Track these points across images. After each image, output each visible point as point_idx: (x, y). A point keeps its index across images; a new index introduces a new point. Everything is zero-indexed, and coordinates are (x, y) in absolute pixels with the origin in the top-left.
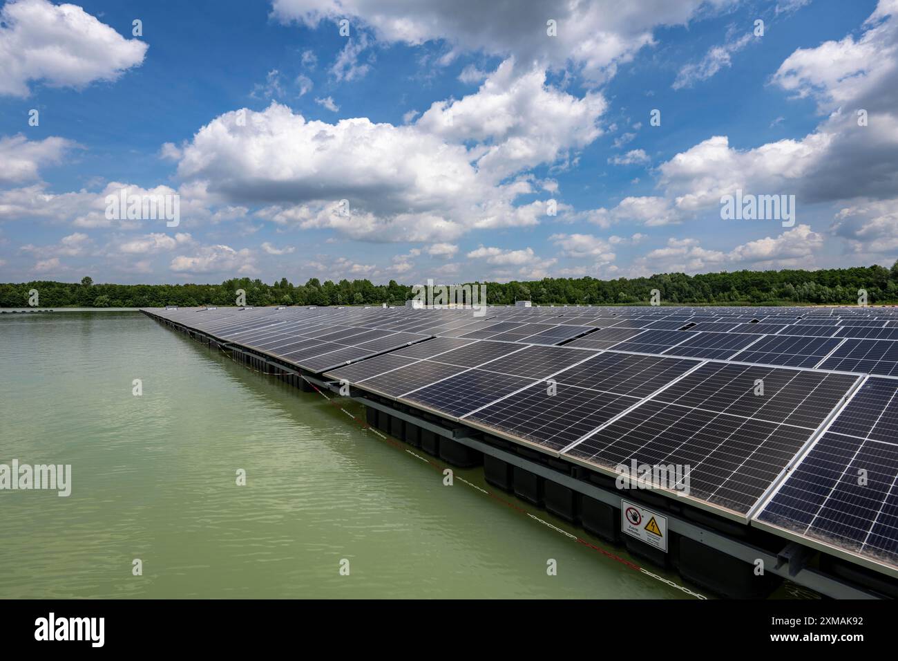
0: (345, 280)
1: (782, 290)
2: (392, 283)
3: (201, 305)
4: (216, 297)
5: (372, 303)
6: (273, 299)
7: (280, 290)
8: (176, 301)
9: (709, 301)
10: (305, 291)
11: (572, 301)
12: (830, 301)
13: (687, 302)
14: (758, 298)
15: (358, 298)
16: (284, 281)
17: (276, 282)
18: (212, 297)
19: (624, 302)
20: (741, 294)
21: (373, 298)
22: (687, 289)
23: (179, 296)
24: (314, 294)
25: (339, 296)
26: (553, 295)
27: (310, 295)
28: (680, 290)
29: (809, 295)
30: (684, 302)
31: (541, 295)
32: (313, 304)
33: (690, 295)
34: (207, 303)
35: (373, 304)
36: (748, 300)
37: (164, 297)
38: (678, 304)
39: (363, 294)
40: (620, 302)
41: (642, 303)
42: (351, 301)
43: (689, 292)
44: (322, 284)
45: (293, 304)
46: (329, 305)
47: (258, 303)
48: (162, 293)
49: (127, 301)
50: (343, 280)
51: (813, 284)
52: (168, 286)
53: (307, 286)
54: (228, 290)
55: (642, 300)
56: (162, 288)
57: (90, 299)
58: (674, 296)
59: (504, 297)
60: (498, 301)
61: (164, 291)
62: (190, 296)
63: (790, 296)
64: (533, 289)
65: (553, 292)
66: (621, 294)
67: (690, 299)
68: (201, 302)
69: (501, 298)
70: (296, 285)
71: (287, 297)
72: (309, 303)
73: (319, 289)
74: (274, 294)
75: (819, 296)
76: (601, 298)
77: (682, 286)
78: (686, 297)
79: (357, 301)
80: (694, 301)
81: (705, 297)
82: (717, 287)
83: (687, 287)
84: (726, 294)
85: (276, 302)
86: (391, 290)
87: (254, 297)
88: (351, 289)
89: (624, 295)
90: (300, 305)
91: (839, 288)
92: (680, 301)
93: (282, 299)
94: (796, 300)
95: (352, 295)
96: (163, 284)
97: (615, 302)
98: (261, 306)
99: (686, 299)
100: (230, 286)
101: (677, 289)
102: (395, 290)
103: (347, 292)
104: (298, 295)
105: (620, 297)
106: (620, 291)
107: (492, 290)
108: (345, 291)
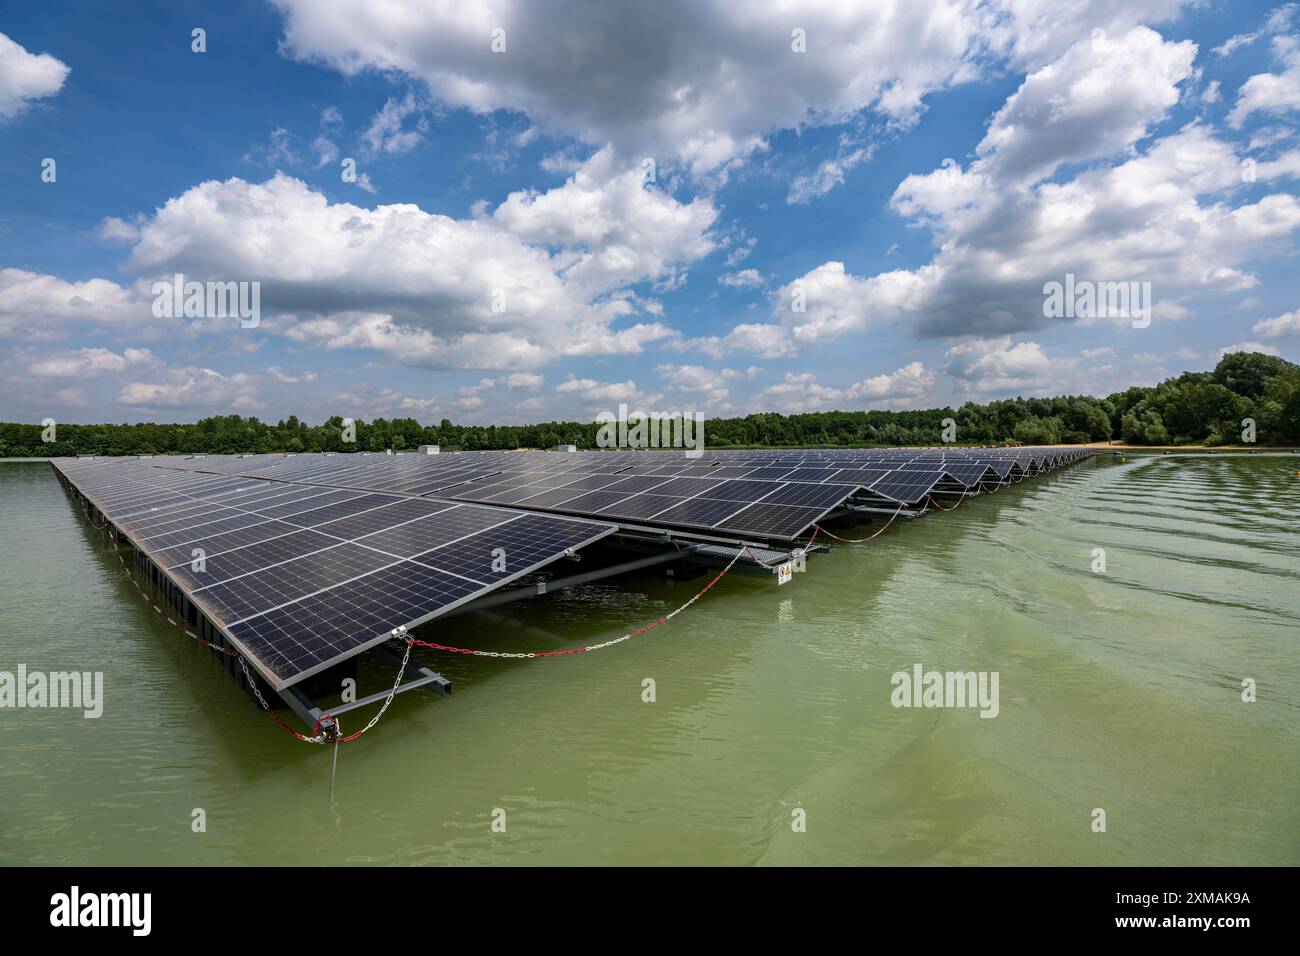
0: (381, 419)
1: (866, 432)
2: (445, 423)
3: (162, 452)
4: (186, 441)
5: (417, 447)
6: (276, 443)
7: (286, 432)
8: (120, 448)
9: (800, 444)
10: (324, 434)
12: (907, 443)
13: (778, 444)
14: (846, 440)
15: (398, 442)
16: (293, 420)
17: (281, 421)
18: (180, 443)
19: (716, 445)
20: (830, 436)
21: (419, 442)
22: (779, 431)
23: (126, 441)
24: (334, 436)
25: (372, 440)
27: (329, 439)
28: (772, 432)
29: (890, 438)
30: (775, 445)
32: (333, 450)
33: (782, 437)
34: (172, 450)
36: (836, 443)
37: (100, 442)
38: (769, 447)
39: (405, 435)
40: (713, 445)
41: (734, 446)
42: (388, 446)
43: (782, 434)
44: (346, 423)
45: (305, 450)
46: (357, 451)
47: (254, 449)
48: (98, 436)
50: (378, 418)
51: (893, 426)
52: (109, 427)
53: (327, 426)
54: (205, 432)
55: (734, 443)
56: (98, 429)
58: (767, 439)
59: (582, 439)
61: (102, 433)
62: (144, 440)
63: (874, 438)
66: (714, 436)
67: (782, 442)
68: (162, 449)
69: (579, 440)
70: (311, 425)
71: (295, 441)
73: (344, 430)
74: (277, 437)
75: (899, 438)
77: (774, 426)
78: (778, 439)
79: (397, 446)
80: (786, 444)
81: (796, 439)
82: (809, 429)
83: (780, 429)
84: (817, 436)
85: (280, 448)
86: (443, 432)
87: (246, 441)
90: (315, 451)
91: (916, 430)
92: (772, 445)
93: (288, 445)
94: (878, 442)
95: (390, 438)
96: (100, 423)
100: (209, 426)
101: (770, 431)
102: (448, 431)
103: (382, 434)
104: (314, 438)
105: (711, 440)
106: (712, 433)
107: (570, 432)
108: (380, 432)
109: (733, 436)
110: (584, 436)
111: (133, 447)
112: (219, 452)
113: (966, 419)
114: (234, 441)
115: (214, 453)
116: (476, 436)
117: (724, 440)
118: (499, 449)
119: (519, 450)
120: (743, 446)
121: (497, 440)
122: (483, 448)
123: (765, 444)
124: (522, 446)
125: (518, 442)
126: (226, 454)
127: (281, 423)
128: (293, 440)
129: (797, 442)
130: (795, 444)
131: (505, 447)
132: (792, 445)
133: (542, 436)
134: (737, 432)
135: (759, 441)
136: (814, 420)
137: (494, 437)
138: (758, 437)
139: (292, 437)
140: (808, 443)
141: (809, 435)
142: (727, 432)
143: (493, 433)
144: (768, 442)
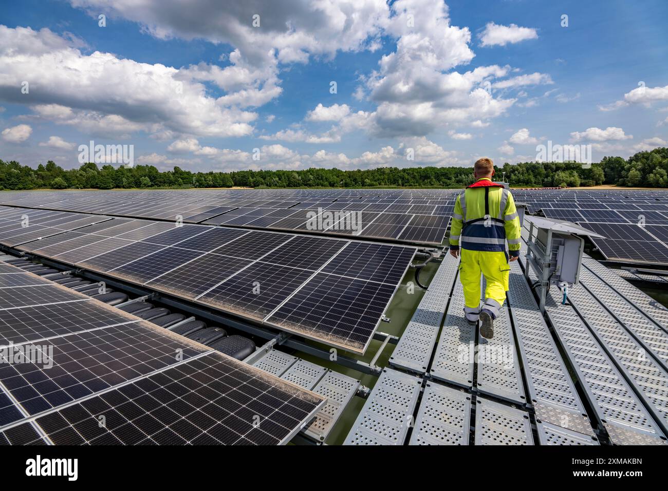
1: (457, 179)
5: (160, 186)
7: (49, 173)
9: (419, 185)
10: (81, 175)
11: (332, 185)
14: (446, 183)
15: (145, 182)
16: (51, 164)
17: (41, 165)
19: (369, 186)
21: (161, 182)
22: (406, 177)
24: (94, 177)
25: (124, 180)
27: (88, 179)
28: (403, 178)
30: (405, 186)
31: (309, 180)
32: (93, 187)
33: (408, 181)
35: (162, 187)
36: (441, 185)
38: (401, 187)
39: (149, 177)
42: (138, 185)
43: (408, 180)
44: (100, 168)
45: (69, 187)
46: (113, 188)
53: (83, 169)
55: (380, 184)
58: (400, 182)
59: (280, 182)
60: (276, 185)
63: (462, 182)
64: (303, 176)
65: (318, 178)
67: (409, 184)
69: (278, 183)
70: (67, 169)
71: (58, 180)
72: (89, 186)
73: (98, 172)
76: (353, 183)
78: (406, 182)
79: (145, 184)
80: (411, 185)
82: (423, 176)
84: (429, 180)
85: (45, 185)
86: (177, 175)
87: (14, 180)
88: (135, 173)
89: (368, 181)
90: (78, 188)
92: (403, 186)
95: (139, 179)
97: (363, 186)
99: (406, 184)
101: (401, 177)
102: (181, 175)
103: (132, 176)
104: (73, 178)
105: (365, 182)
106: (366, 178)
107: (270, 176)
108: (129, 174)
109: (378, 180)
110: (280, 179)
113: (516, 172)
116: (203, 178)
117: (374, 183)
118: (221, 187)
119: (234, 188)
120: (386, 186)
121: (219, 181)
122: (208, 186)
124: (236, 185)
125: (233, 183)
127: (40, 167)
128: (56, 180)
129: (417, 184)
130: (416, 186)
131: (224, 185)
132: (415, 186)
133: (251, 179)
134: (380, 177)
135: (395, 183)
136: (424, 171)
137: (216, 179)
138: (394, 181)
139: (55, 177)
140: (424, 185)
141: (424, 180)
142: (374, 177)
143: (215, 177)
144: (401, 184)
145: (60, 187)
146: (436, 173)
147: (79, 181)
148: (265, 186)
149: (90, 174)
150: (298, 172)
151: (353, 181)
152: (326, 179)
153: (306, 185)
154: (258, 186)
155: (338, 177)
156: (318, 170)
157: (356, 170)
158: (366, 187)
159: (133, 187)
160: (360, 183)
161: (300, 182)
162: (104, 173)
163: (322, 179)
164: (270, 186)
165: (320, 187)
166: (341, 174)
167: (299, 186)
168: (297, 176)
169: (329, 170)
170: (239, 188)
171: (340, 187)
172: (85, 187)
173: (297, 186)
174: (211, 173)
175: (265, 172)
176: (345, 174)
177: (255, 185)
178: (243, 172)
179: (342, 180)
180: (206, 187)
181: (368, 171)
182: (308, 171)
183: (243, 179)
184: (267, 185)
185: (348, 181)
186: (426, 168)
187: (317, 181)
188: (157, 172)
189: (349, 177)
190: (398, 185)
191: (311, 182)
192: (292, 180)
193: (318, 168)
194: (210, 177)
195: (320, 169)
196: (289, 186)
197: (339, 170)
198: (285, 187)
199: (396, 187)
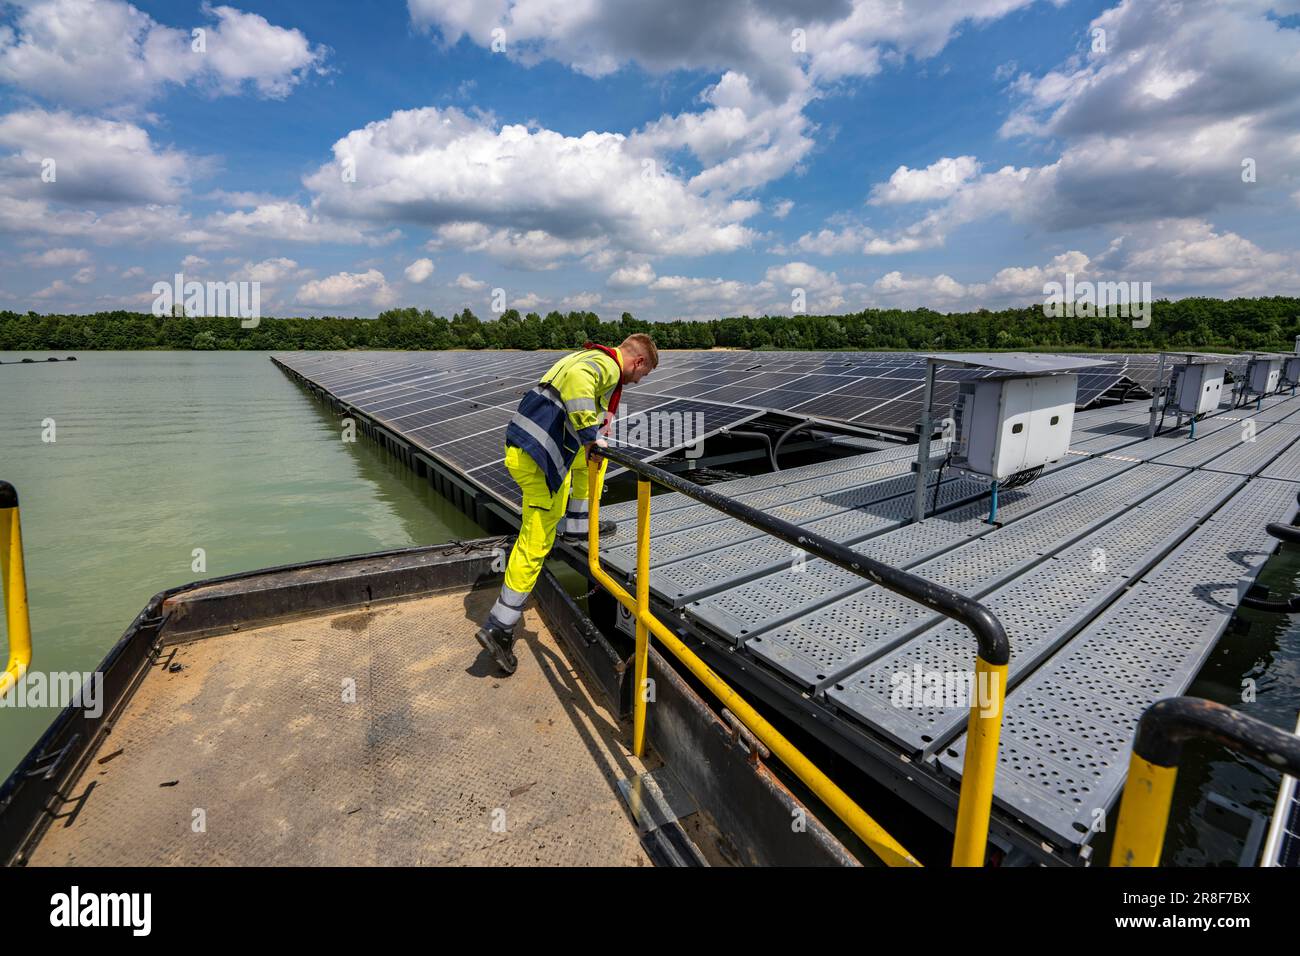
0: (556, 313)
2: (626, 316)
3: (352, 347)
4: (372, 335)
6: (457, 339)
7: (465, 327)
8: (314, 342)
10: (501, 328)
11: (915, 345)
13: (1117, 346)
15: (581, 338)
16: (467, 313)
17: (456, 315)
18: (368, 337)
21: (601, 339)
23: (320, 336)
24: (515, 331)
25: (553, 335)
26: (882, 335)
27: (509, 334)
30: (1113, 347)
31: (864, 335)
32: (515, 347)
34: (361, 345)
37: (296, 335)
39: (587, 332)
40: (1000, 346)
42: (572, 343)
44: (523, 318)
45: (487, 346)
46: (538, 348)
47: (437, 345)
48: (292, 328)
49: (241, 340)
50: (552, 311)
52: (300, 320)
53: (504, 319)
54: (389, 326)
55: (1038, 343)
56: (293, 323)
57: (186, 338)
58: (1098, 338)
59: (801, 337)
60: (793, 344)
61: (296, 326)
62: (333, 333)
64: (850, 325)
65: (883, 330)
66: (1003, 334)
67: (1123, 343)
68: (352, 343)
69: (798, 340)
70: (485, 320)
71: (477, 336)
72: (510, 346)
73: (522, 324)
74: (458, 332)
76: (968, 340)
78: (1116, 339)
80: (1131, 346)
81: (1149, 339)
83: (1118, 325)
84: (1189, 333)
85: (461, 343)
86: (626, 326)
87: (430, 336)
88: (567, 325)
89: (1007, 336)
90: (496, 348)
92: (1105, 345)
93: (470, 341)
95: (572, 334)
96: (292, 316)
97: (991, 346)
98: (441, 348)
99: (1116, 343)
100: (390, 319)
102: (631, 327)
103: (564, 329)
104: (492, 333)
105: (999, 338)
106: (1000, 330)
107: (782, 327)
108: (560, 327)
109: (1034, 333)
110: (801, 333)
111: (326, 342)
112: (405, 347)
114: (417, 336)
115: (400, 348)
116: (665, 332)
117: (1023, 340)
119: (715, 350)
121: (690, 337)
123: (1092, 345)
124: (719, 344)
125: (714, 340)
126: (412, 349)
127: (456, 318)
128: (474, 335)
129: (1151, 343)
130: (1147, 347)
131: (700, 345)
132: (1141, 347)
133: (746, 332)
134: (1039, 327)
135: (1082, 341)
136: (1176, 311)
137: (687, 334)
138: (1080, 335)
139: (473, 332)
140: (1170, 343)
141: (1172, 334)
142: (1022, 327)
143: (684, 329)
144: (1100, 342)
145: (476, 346)
146: (1214, 315)
147: (498, 337)
148: (772, 346)
149: (512, 327)
150: (839, 319)
151: (967, 335)
152: (902, 331)
153: (855, 344)
154: (759, 346)
155: (930, 327)
156: (884, 314)
157: (976, 310)
158: (1000, 349)
159: (564, 347)
160: (985, 340)
161: (842, 338)
162: (528, 325)
163: (892, 332)
164: (781, 347)
165: (887, 348)
166: (938, 321)
167: (841, 347)
168: (837, 325)
169: (909, 313)
170: (724, 350)
171: (934, 349)
172: (505, 347)
173: (836, 347)
174: (678, 324)
175: (774, 318)
176: (948, 320)
177: (754, 344)
178: (733, 319)
179: (940, 334)
180: (669, 348)
181: (1006, 314)
182: (861, 316)
183: (731, 334)
184: (776, 345)
185: (955, 335)
186: (1183, 304)
187: (881, 336)
188: (597, 322)
189: (958, 327)
190: (1091, 345)
191: (867, 338)
192: (828, 335)
193: (882, 308)
194: (676, 330)
195: (889, 312)
196: (819, 346)
197: (933, 313)
198: (811, 349)
199: (1085, 348)
